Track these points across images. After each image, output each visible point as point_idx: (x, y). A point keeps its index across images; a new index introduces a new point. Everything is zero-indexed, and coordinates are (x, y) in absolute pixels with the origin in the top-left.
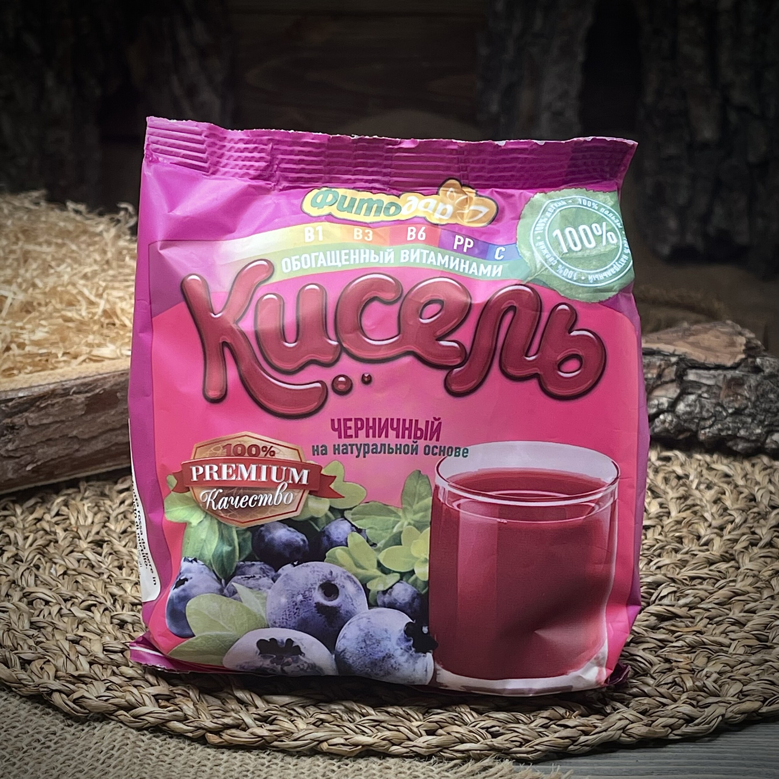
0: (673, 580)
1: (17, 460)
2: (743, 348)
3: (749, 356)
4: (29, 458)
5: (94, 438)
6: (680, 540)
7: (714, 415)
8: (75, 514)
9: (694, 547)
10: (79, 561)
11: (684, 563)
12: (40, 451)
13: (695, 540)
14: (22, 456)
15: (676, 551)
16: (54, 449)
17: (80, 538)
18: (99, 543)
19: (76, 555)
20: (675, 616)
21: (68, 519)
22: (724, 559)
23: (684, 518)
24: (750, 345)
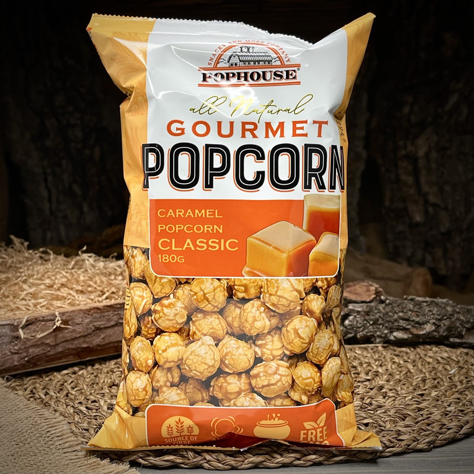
1: (19, 355)
2: (374, 292)
3: (377, 296)
4: (25, 354)
5: (57, 345)
7: (363, 326)
12: (31, 350)
14: (22, 353)
16: (38, 350)
24: (378, 291)
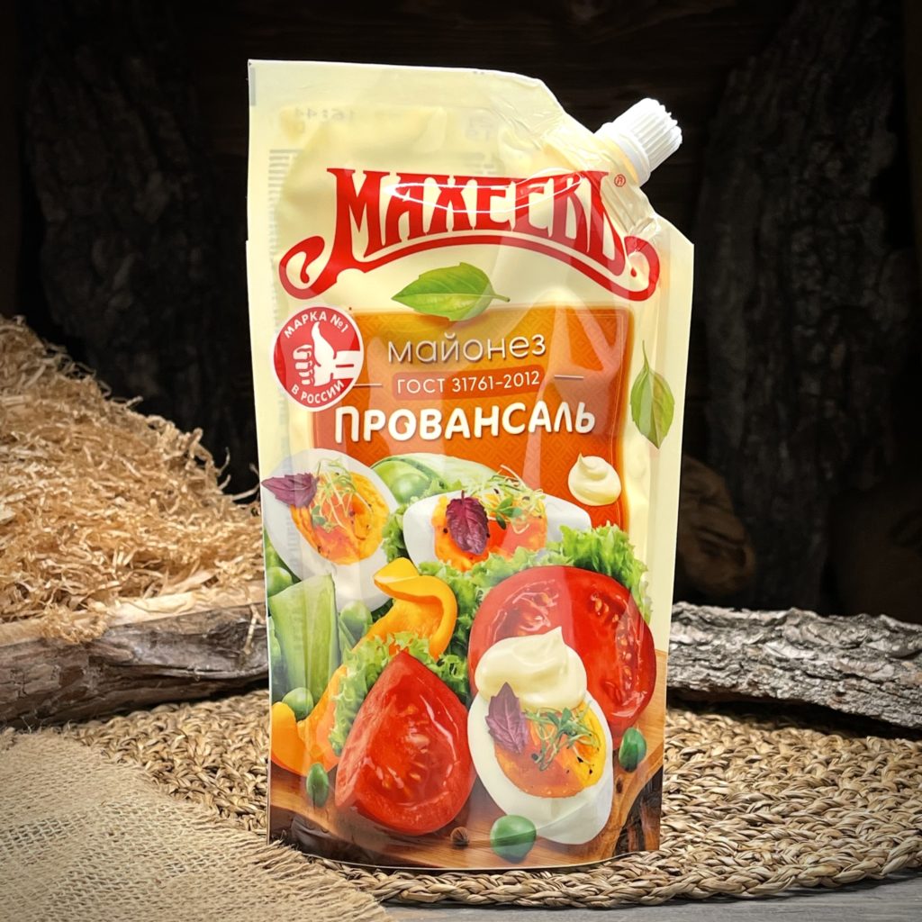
0: (770, 798)
6: (785, 771)
8: (194, 747)
9: (798, 774)
10: (191, 782)
11: (783, 786)
13: (799, 769)
15: (779, 778)
17: (196, 764)
18: (214, 770)
19: (191, 776)
20: (767, 821)
21: (187, 751)
22: (824, 783)
23: (792, 756)
